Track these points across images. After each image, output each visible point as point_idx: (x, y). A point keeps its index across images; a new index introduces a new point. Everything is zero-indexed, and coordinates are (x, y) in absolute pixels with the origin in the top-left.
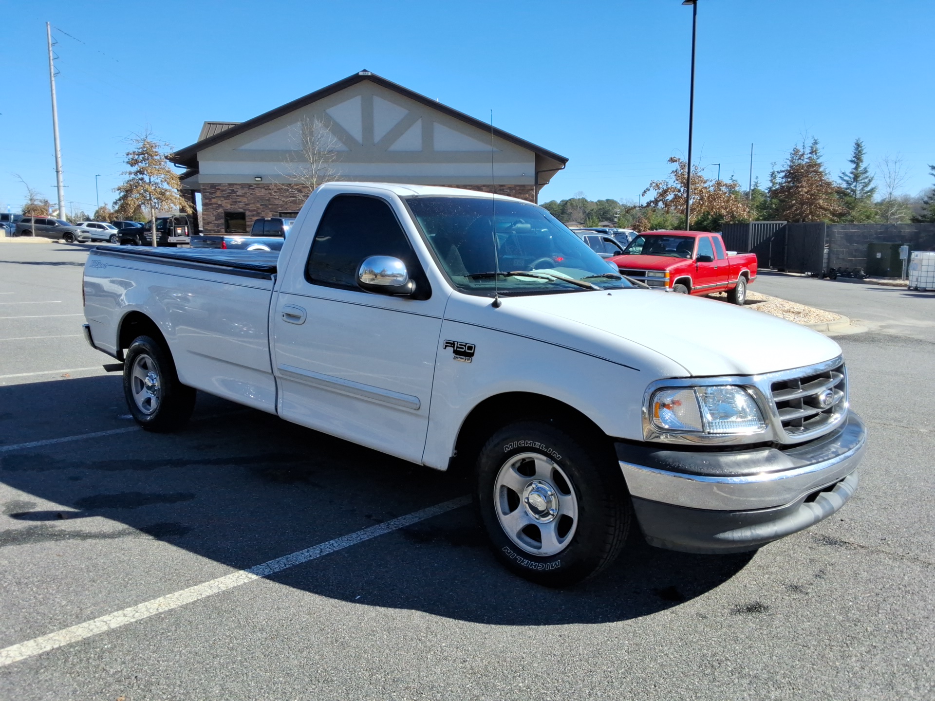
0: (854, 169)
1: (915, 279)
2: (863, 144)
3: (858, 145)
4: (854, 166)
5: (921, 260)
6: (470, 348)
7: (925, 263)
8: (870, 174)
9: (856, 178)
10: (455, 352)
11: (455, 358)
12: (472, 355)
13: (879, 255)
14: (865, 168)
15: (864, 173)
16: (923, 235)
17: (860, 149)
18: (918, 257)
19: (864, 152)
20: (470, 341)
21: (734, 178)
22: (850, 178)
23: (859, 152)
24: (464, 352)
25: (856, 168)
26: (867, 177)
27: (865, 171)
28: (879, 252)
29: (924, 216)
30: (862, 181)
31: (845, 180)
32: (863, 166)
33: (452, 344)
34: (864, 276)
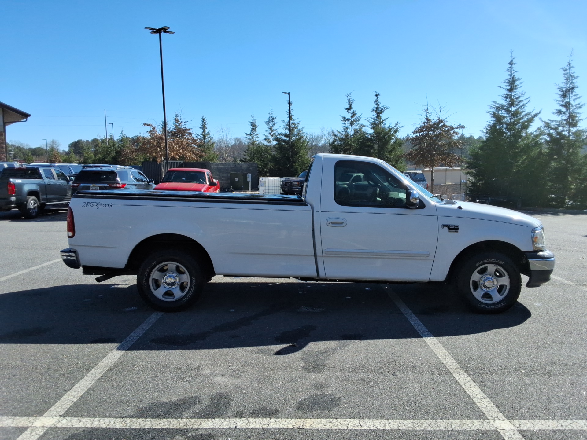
0: (203, 132)
1: (262, 191)
2: (205, 119)
3: (203, 119)
4: (202, 131)
5: (265, 181)
6: (457, 226)
7: (267, 182)
8: (211, 135)
9: (204, 137)
10: (449, 229)
11: (449, 231)
12: (458, 229)
13: (236, 179)
14: (208, 132)
15: (208, 135)
16: (251, 168)
17: (204, 122)
18: (263, 180)
19: (206, 123)
20: (456, 224)
21: (123, 133)
22: (201, 137)
23: (204, 123)
24: (454, 229)
25: (204, 131)
26: (209, 137)
27: (209, 134)
28: (236, 177)
29: (245, 159)
30: (208, 139)
31: (199, 138)
32: (207, 131)
33: (447, 226)
34: (232, 190)
